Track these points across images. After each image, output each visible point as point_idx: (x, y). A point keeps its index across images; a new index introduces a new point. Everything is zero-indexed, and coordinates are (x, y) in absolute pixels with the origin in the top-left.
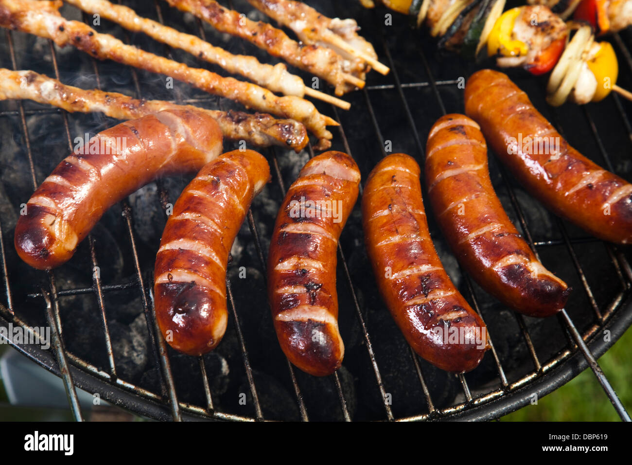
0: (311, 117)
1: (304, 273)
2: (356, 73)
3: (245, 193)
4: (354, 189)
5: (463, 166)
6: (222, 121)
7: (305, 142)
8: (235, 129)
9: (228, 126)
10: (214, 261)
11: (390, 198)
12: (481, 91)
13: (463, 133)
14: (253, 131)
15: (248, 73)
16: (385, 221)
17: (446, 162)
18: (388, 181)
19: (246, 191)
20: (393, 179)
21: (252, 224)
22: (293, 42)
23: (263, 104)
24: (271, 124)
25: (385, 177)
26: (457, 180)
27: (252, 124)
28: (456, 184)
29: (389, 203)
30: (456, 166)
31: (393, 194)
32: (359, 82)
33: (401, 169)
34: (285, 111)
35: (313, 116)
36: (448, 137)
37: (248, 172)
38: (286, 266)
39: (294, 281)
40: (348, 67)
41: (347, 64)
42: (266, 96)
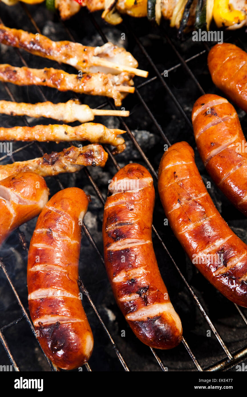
0: (103, 136)
1: (133, 281)
2: (125, 83)
3: (73, 230)
4: (149, 193)
5: (222, 144)
6: (42, 167)
7: (105, 157)
8: (53, 169)
9: (47, 168)
10: (68, 297)
11: (177, 193)
12: (219, 68)
13: (215, 115)
14: (66, 166)
15: (49, 116)
16: (179, 213)
17: (209, 144)
18: (172, 178)
19: (74, 227)
20: (174, 175)
21: (89, 237)
22: (74, 76)
23: (67, 138)
24: (77, 155)
25: (169, 175)
26: (221, 157)
27: (63, 161)
28: (221, 160)
29: (177, 198)
30: (217, 145)
31: (178, 189)
32: (130, 89)
33: (178, 163)
34: (84, 137)
35: (105, 134)
36: (205, 121)
37: (69, 213)
38: (119, 279)
39: (128, 290)
40: (118, 81)
41: (116, 79)
42: (66, 132)
